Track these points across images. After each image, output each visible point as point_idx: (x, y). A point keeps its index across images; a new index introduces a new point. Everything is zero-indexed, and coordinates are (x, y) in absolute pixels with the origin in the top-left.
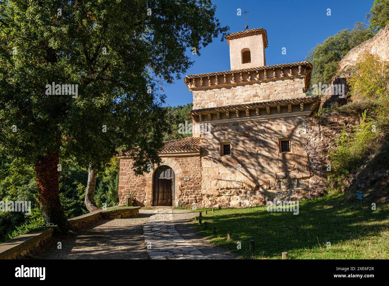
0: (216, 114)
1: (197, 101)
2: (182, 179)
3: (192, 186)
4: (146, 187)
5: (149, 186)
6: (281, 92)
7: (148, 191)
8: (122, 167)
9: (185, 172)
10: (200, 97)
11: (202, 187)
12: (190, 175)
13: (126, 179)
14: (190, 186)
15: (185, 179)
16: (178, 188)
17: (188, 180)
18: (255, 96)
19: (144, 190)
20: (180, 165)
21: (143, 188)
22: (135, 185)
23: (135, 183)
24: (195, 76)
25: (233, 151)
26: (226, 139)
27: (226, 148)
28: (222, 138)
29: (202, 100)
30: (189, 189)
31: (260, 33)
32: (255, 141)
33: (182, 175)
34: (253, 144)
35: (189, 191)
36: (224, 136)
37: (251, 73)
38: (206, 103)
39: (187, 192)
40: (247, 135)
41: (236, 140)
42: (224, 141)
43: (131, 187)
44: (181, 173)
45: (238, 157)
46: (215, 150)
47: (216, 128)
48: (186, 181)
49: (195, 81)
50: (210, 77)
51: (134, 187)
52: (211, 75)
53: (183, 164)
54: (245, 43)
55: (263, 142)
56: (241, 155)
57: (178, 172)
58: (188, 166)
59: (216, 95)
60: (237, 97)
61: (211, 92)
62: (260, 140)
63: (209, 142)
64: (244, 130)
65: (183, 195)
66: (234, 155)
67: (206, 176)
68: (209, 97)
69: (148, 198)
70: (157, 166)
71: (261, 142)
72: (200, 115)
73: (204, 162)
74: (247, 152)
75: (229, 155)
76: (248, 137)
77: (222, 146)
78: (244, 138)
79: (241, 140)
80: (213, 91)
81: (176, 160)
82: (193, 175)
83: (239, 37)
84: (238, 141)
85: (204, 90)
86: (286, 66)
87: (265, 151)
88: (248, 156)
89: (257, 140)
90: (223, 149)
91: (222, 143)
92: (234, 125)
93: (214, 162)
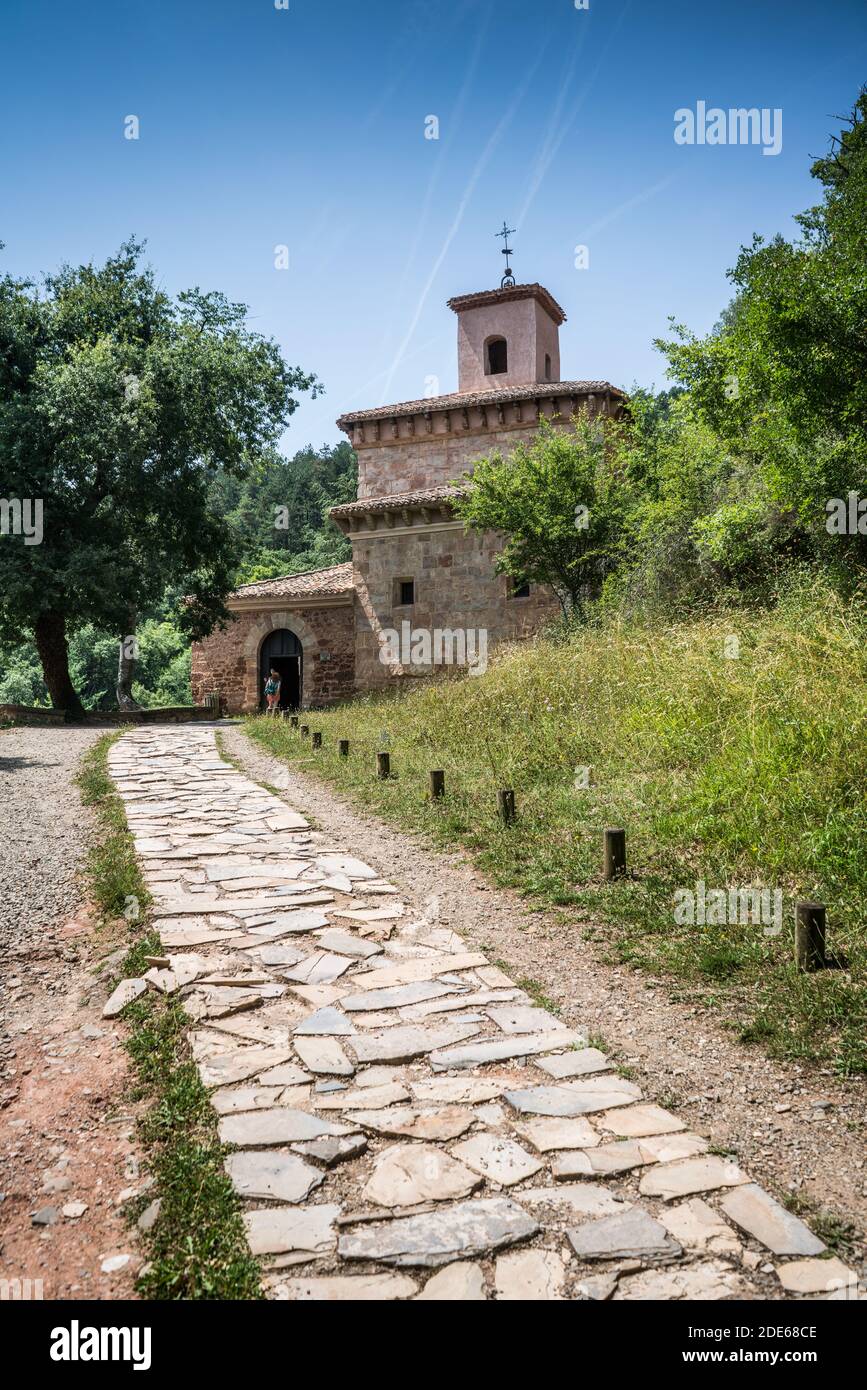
0: (383, 516)
1: (367, 477)
2: (316, 658)
3: (337, 671)
4: (246, 676)
5: (251, 674)
7: (249, 683)
9: (322, 643)
10: (375, 465)
11: (357, 674)
12: (333, 649)
14: (334, 672)
15: (322, 658)
16: (310, 676)
17: (328, 658)
19: (241, 683)
20: (313, 627)
21: (239, 678)
22: (224, 671)
23: (223, 667)
24: (359, 417)
25: (417, 597)
26: (404, 570)
27: (406, 592)
28: (395, 568)
29: (380, 473)
30: (330, 679)
31: (530, 296)
32: (461, 574)
33: (317, 650)
34: (456, 581)
35: (330, 682)
36: (401, 564)
37: (484, 409)
38: (387, 482)
39: (326, 684)
40: (446, 561)
41: (423, 574)
42: (400, 575)
43: (214, 676)
44: (313, 646)
45: (427, 610)
46: (382, 595)
47: (386, 546)
48: (325, 662)
49: (362, 427)
50: (394, 419)
51: (221, 675)
52: (396, 415)
53: (319, 625)
54: (494, 322)
55: (477, 577)
56: (432, 605)
57: (308, 642)
58: (329, 629)
59: (410, 461)
60: (456, 467)
61: (399, 455)
62: (471, 570)
63: (371, 577)
64: (440, 551)
65: (319, 691)
66: (420, 606)
67: (364, 650)
68: (395, 465)
69: (249, 700)
70: (267, 630)
71: (473, 577)
72: (350, 518)
73: (360, 621)
74: (445, 600)
75: (410, 606)
76: (447, 566)
77: (398, 585)
78: (440, 568)
79: (433, 574)
80: (403, 450)
81: (304, 616)
82: (339, 649)
83: (480, 305)
84: (428, 576)
85: (383, 449)
86: (563, 393)
87: (480, 596)
88: (447, 606)
89: (464, 572)
90: (399, 592)
91: (397, 579)
92: (420, 539)
93: (380, 619)
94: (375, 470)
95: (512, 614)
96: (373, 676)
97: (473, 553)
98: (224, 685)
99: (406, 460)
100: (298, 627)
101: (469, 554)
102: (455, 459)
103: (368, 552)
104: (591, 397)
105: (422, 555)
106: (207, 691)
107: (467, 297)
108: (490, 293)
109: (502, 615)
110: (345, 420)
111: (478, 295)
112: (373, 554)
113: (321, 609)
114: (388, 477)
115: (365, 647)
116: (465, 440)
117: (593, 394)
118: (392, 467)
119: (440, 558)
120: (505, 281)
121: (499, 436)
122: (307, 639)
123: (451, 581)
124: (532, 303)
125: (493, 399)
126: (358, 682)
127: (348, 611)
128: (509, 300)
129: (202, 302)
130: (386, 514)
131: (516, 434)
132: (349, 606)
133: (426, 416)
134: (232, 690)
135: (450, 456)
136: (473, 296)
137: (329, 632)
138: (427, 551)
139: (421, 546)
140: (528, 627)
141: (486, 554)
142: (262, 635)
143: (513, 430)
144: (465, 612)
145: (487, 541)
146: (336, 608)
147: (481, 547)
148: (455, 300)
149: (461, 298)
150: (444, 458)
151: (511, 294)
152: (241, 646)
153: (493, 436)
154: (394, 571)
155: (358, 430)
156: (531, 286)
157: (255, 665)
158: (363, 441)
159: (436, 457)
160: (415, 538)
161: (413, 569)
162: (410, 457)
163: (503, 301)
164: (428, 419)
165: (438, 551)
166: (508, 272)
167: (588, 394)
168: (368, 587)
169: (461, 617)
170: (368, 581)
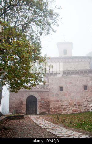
2: (40, 102)
5: (24, 105)
7: (24, 107)
9: (42, 99)
11: (50, 105)
14: (45, 105)
16: (39, 105)
17: (43, 102)
18: (71, 68)
21: (21, 106)
23: (17, 103)
32: (74, 85)
33: (40, 100)
34: (73, 87)
36: (60, 83)
37: (69, 58)
39: (43, 107)
40: (70, 83)
41: (65, 85)
42: (60, 85)
46: (56, 89)
47: (57, 80)
51: (16, 105)
53: (41, 95)
56: (67, 92)
57: (39, 99)
62: (76, 85)
64: (69, 81)
65: (41, 109)
66: (64, 91)
67: (52, 100)
69: (24, 110)
70: (28, 96)
73: (51, 94)
74: (70, 90)
75: (62, 92)
78: (69, 84)
79: (67, 85)
81: (38, 93)
82: (46, 100)
87: (78, 90)
88: (71, 92)
90: (59, 89)
91: (59, 86)
92: (65, 79)
93: (56, 94)
95: (85, 93)
96: (54, 106)
97: (76, 82)
98: (17, 107)
100: (36, 95)
103: (53, 81)
106: (12, 108)
109: (83, 94)
113: (42, 92)
116: (65, 63)
123: (71, 87)
126: (51, 107)
127: (48, 92)
132: (49, 91)
134: (19, 108)
137: (44, 97)
138: (66, 81)
139: (65, 80)
140: (88, 96)
141: (79, 82)
142: (27, 97)
145: (79, 79)
146: (45, 91)
152: (22, 99)
157: (25, 103)
161: (63, 84)
168: (52, 88)
169: (74, 94)
170: (53, 86)
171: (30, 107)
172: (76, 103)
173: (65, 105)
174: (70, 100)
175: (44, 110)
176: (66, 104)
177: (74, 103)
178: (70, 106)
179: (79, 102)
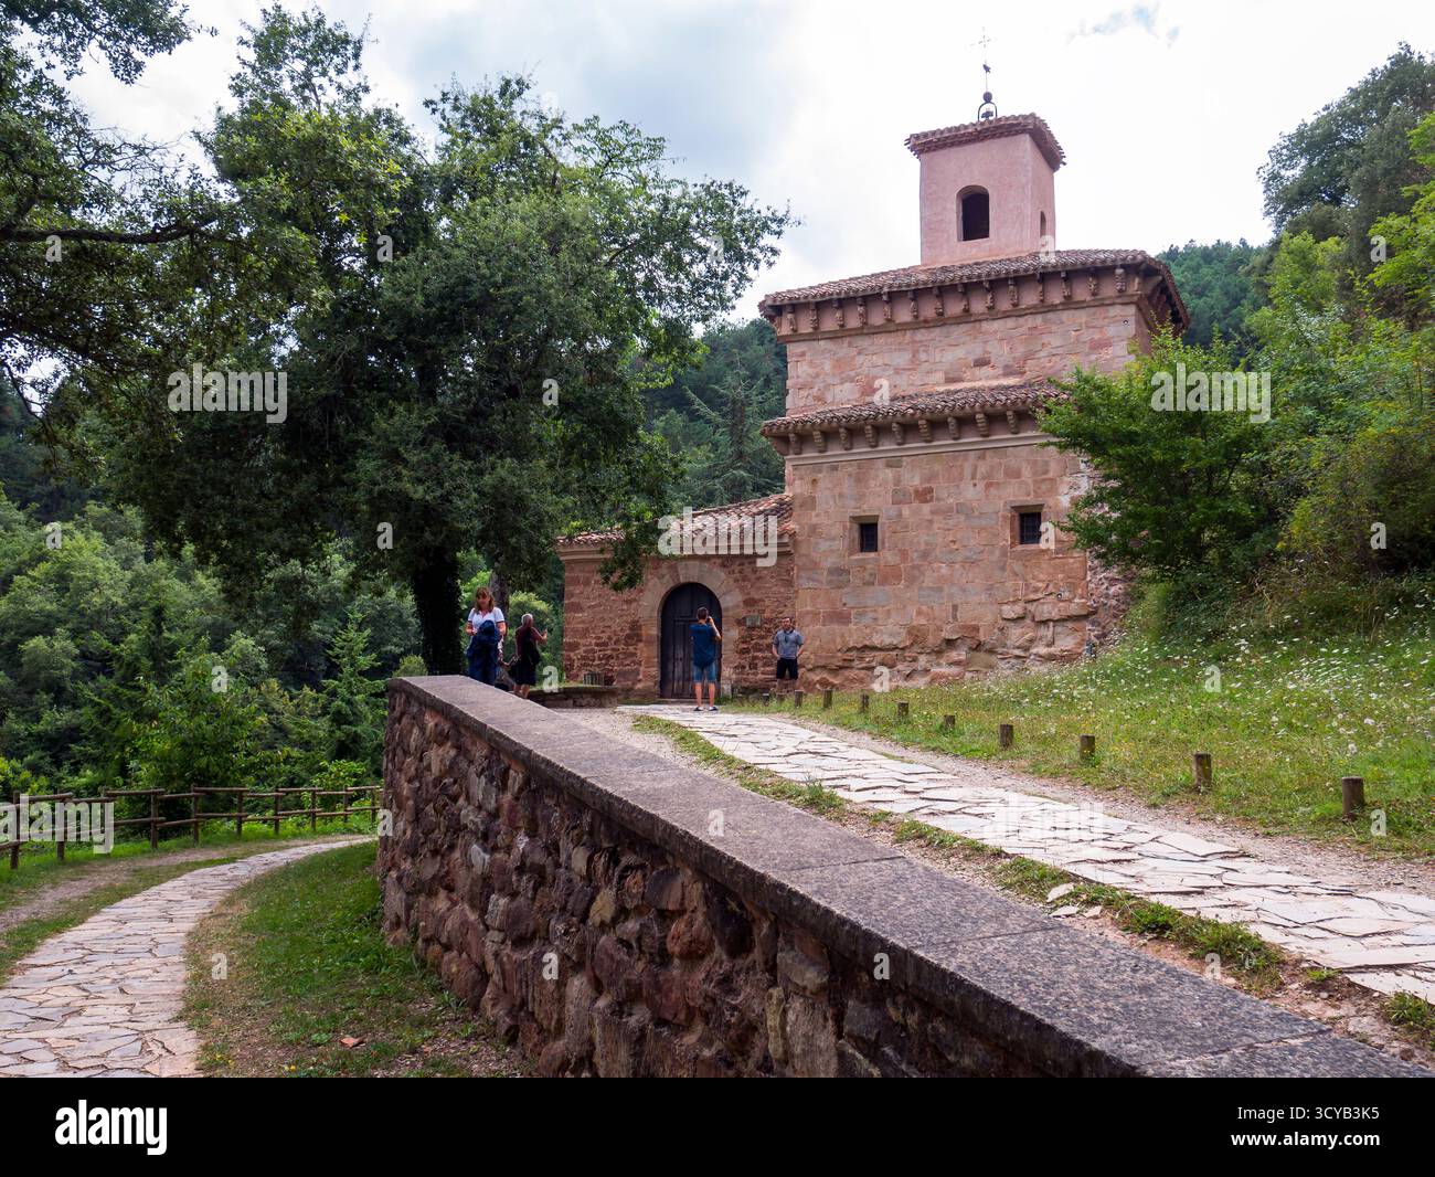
0: (838, 433)
1: (801, 380)
2: (741, 622)
4: (641, 645)
5: (649, 642)
6: (1060, 351)
7: (645, 655)
8: (571, 588)
9: (750, 602)
10: (811, 363)
12: (764, 611)
13: (583, 622)
15: (748, 623)
16: (732, 646)
17: (758, 623)
18: (981, 363)
19: (634, 655)
20: (736, 581)
21: (631, 648)
22: (610, 638)
23: (609, 634)
24: (790, 299)
25: (883, 543)
26: (865, 507)
27: (868, 534)
28: (853, 504)
29: (817, 375)
30: (760, 650)
31: (1023, 131)
32: (946, 513)
33: (742, 612)
34: (939, 522)
35: (760, 654)
36: (861, 497)
37: (968, 287)
38: (827, 387)
39: (755, 658)
40: (924, 495)
41: (893, 512)
42: (859, 513)
43: (597, 645)
44: (738, 606)
45: (898, 559)
46: (833, 539)
47: (839, 474)
48: (752, 628)
49: (793, 312)
50: (840, 300)
51: (605, 644)
52: (843, 296)
53: (745, 579)
54: (970, 167)
55: (968, 517)
56: (904, 554)
57: (730, 601)
58: (758, 584)
59: (860, 360)
60: (925, 367)
61: (843, 349)
62: (959, 508)
63: (817, 515)
64: (916, 482)
65: (744, 667)
66: (886, 555)
67: (808, 613)
68: (839, 364)
69: (648, 676)
70: (672, 585)
71: (962, 518)
72: (791, 435)
73: (802, 574)
74: (923, 547)
75: (872, 555)
76: (926, 501)
77: (856, 527)
78: (915, 504)
79: (906, 511)
80: (850, 345)
81: (724, 566)
82: (773, 611)
83: (952, 145)
84: (900, 515)
85: (822, 343)
86: (1079, 267)
87: (972, 542)
88: (925, 555)
89: (950, 509)
90: (857, 535)
91: (854, 518)
92: (889, 465)
93: (831, 571)
94: (810, 371)
95: (1017, 567)
96: (821, 647)
97: (962, 485)
98: (611, 657)
99: (853, 358)
100: (716, 581)
101: (957, 486)
102: (923, 356)
103: (814, 481)
104: (1119, 271)
105: (891, 487)
106: (584, 665)
107: (934, 133)
108: (966, 127)
109: (1003, 569)
110: (770, 302)
111: (949, 130)
112: (821, 484)
114: (829, 381)
115: (809, 608)
116: (938, 330)
117: (1122, 266)
118: (834, 367)
119: (916, 492)
120: (983, 111)
121: (985, 326)
122: (728, 598)
123: (930, 521)
124: (1025, 142)
125: (979, 276)
127: (785, 561)
128: (993, 136)
129: (603, 138)
130: (842, 430)
131: (1010, 323)
132: (788, 554)
133: (885, 298)
134: (622, 664)
135: (915, 353)
136: (942, 132)
137: (759, 588)
138: (897, 482)
139: (889, 474)
140: (1040, 585)
141: (981, 485)
142: (664, 591)
143: (1006, 315)
144: (951, 564)
145: (983, 468)
147: (973, 477)
148: (917, 137)
149: (925, 135)
150: (908, 356)
151: (993, 130)
152: (634, 605)
153: (977, 324)
154: (853, 509)
155: (789, 316)
156: (1025, 117)
157: (654, 631)
158: (795, 331)
159: (896, 354)
160: (880, 464)
161: (877, 503)
162: (859, 353)
163: (985, 138)
164: (887, 302)
165: (914, 480)
166: (988, 98)
167: (1115, 267)
168: (814, 529)
169: (945, 570)
170: (815, 520)
171: (680, 654)
172: (953, 632)
173: (888, 640)
174: (919, 613)
175: (760, 676)
176: (891, 635)
177: (945, 635)
178: (916, 649)
179: (976, 629)
